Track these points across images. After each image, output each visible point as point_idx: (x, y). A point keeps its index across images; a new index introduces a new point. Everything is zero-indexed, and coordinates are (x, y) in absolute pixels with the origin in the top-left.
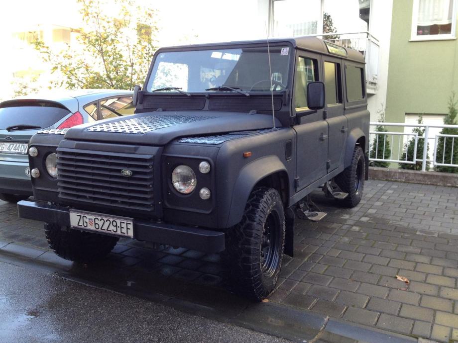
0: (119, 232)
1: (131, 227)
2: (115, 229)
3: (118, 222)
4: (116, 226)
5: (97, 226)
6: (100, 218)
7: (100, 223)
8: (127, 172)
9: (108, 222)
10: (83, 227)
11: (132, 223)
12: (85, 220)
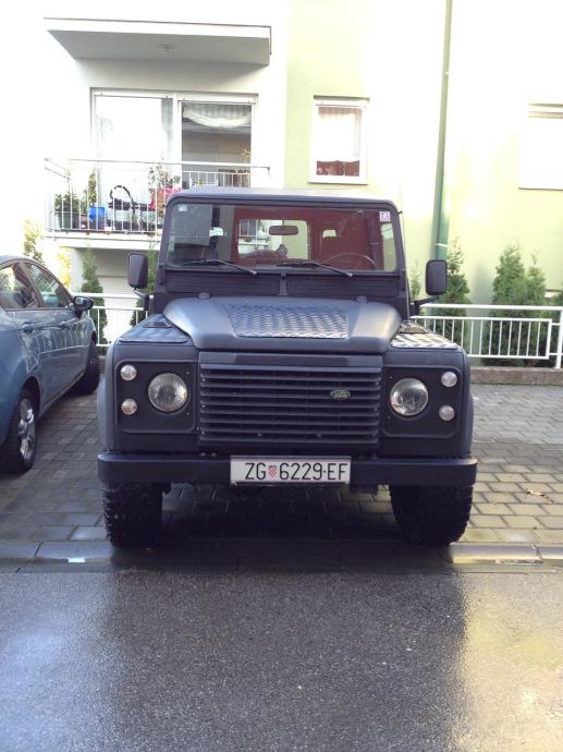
0: (325, 478)
1: (347, 469)
2: (317, 475)
3: (325, 464)
4: (321, 470)
5: (284, 475)
6: (290, 463)
7: (291, 471)
8: (342, 394)
9: (307, 467)
10: (256, 480)
11: (349, 463)
12: (261, 468)
